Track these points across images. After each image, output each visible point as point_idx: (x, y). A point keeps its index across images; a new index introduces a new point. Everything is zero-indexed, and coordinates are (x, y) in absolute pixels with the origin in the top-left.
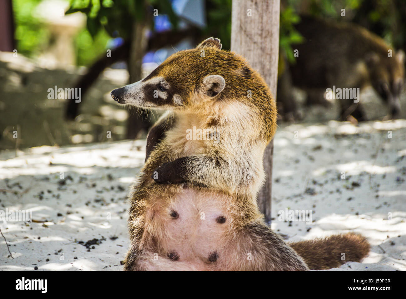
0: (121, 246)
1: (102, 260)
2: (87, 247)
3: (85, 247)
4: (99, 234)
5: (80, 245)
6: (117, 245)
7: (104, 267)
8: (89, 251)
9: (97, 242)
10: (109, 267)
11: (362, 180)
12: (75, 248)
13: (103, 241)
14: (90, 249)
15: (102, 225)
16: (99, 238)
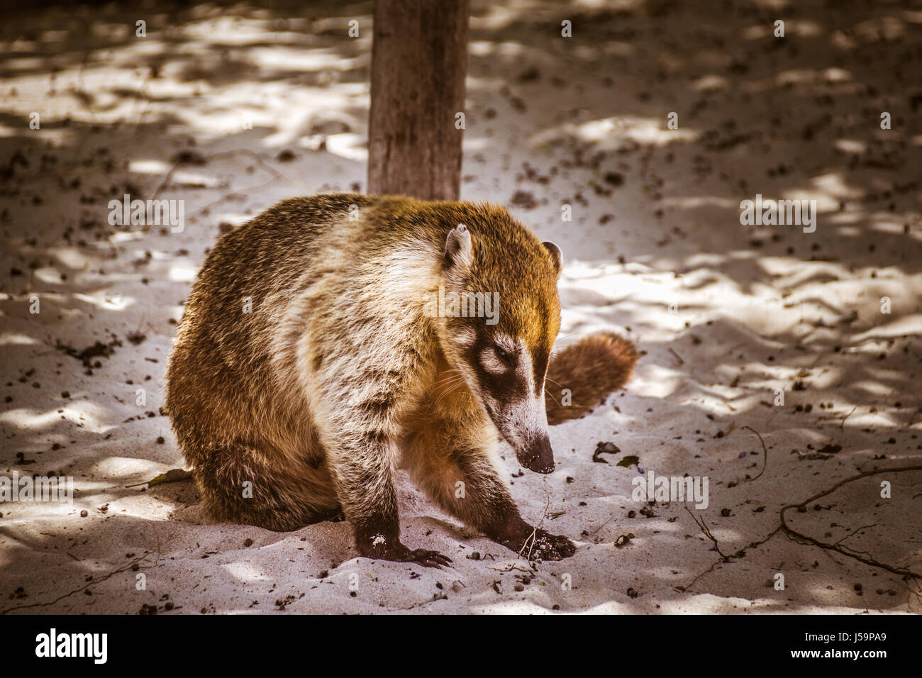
0: (155, 361)
1: (120, 399)
2: (86, 364)
3: (81, 362)
4: (107, 331)
5: (71, 359)
6: (147, 359)
7: (126, 419)
8: (90, 373)
9: (105, 351)
10: (136, 418)
11: (624, 166)
12: (60, 365)
13: (116, 348)
14: (91, 367)
15: (109, 301)
16: (107, 340)
